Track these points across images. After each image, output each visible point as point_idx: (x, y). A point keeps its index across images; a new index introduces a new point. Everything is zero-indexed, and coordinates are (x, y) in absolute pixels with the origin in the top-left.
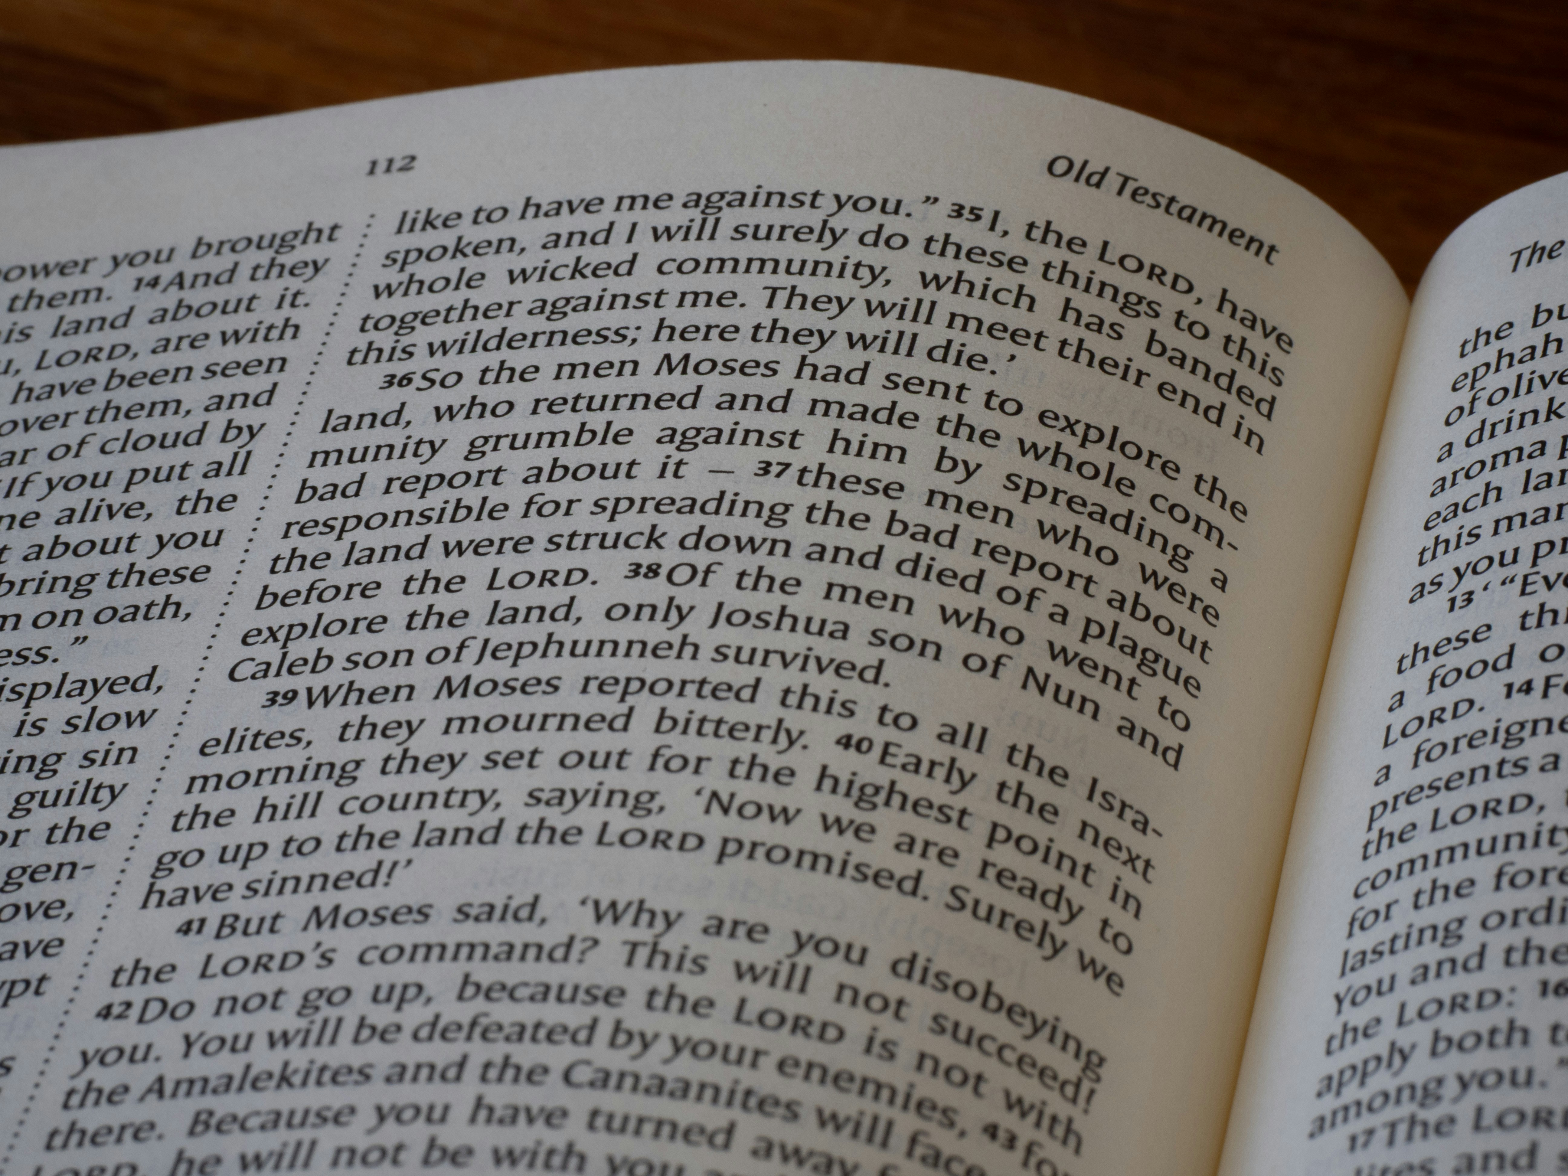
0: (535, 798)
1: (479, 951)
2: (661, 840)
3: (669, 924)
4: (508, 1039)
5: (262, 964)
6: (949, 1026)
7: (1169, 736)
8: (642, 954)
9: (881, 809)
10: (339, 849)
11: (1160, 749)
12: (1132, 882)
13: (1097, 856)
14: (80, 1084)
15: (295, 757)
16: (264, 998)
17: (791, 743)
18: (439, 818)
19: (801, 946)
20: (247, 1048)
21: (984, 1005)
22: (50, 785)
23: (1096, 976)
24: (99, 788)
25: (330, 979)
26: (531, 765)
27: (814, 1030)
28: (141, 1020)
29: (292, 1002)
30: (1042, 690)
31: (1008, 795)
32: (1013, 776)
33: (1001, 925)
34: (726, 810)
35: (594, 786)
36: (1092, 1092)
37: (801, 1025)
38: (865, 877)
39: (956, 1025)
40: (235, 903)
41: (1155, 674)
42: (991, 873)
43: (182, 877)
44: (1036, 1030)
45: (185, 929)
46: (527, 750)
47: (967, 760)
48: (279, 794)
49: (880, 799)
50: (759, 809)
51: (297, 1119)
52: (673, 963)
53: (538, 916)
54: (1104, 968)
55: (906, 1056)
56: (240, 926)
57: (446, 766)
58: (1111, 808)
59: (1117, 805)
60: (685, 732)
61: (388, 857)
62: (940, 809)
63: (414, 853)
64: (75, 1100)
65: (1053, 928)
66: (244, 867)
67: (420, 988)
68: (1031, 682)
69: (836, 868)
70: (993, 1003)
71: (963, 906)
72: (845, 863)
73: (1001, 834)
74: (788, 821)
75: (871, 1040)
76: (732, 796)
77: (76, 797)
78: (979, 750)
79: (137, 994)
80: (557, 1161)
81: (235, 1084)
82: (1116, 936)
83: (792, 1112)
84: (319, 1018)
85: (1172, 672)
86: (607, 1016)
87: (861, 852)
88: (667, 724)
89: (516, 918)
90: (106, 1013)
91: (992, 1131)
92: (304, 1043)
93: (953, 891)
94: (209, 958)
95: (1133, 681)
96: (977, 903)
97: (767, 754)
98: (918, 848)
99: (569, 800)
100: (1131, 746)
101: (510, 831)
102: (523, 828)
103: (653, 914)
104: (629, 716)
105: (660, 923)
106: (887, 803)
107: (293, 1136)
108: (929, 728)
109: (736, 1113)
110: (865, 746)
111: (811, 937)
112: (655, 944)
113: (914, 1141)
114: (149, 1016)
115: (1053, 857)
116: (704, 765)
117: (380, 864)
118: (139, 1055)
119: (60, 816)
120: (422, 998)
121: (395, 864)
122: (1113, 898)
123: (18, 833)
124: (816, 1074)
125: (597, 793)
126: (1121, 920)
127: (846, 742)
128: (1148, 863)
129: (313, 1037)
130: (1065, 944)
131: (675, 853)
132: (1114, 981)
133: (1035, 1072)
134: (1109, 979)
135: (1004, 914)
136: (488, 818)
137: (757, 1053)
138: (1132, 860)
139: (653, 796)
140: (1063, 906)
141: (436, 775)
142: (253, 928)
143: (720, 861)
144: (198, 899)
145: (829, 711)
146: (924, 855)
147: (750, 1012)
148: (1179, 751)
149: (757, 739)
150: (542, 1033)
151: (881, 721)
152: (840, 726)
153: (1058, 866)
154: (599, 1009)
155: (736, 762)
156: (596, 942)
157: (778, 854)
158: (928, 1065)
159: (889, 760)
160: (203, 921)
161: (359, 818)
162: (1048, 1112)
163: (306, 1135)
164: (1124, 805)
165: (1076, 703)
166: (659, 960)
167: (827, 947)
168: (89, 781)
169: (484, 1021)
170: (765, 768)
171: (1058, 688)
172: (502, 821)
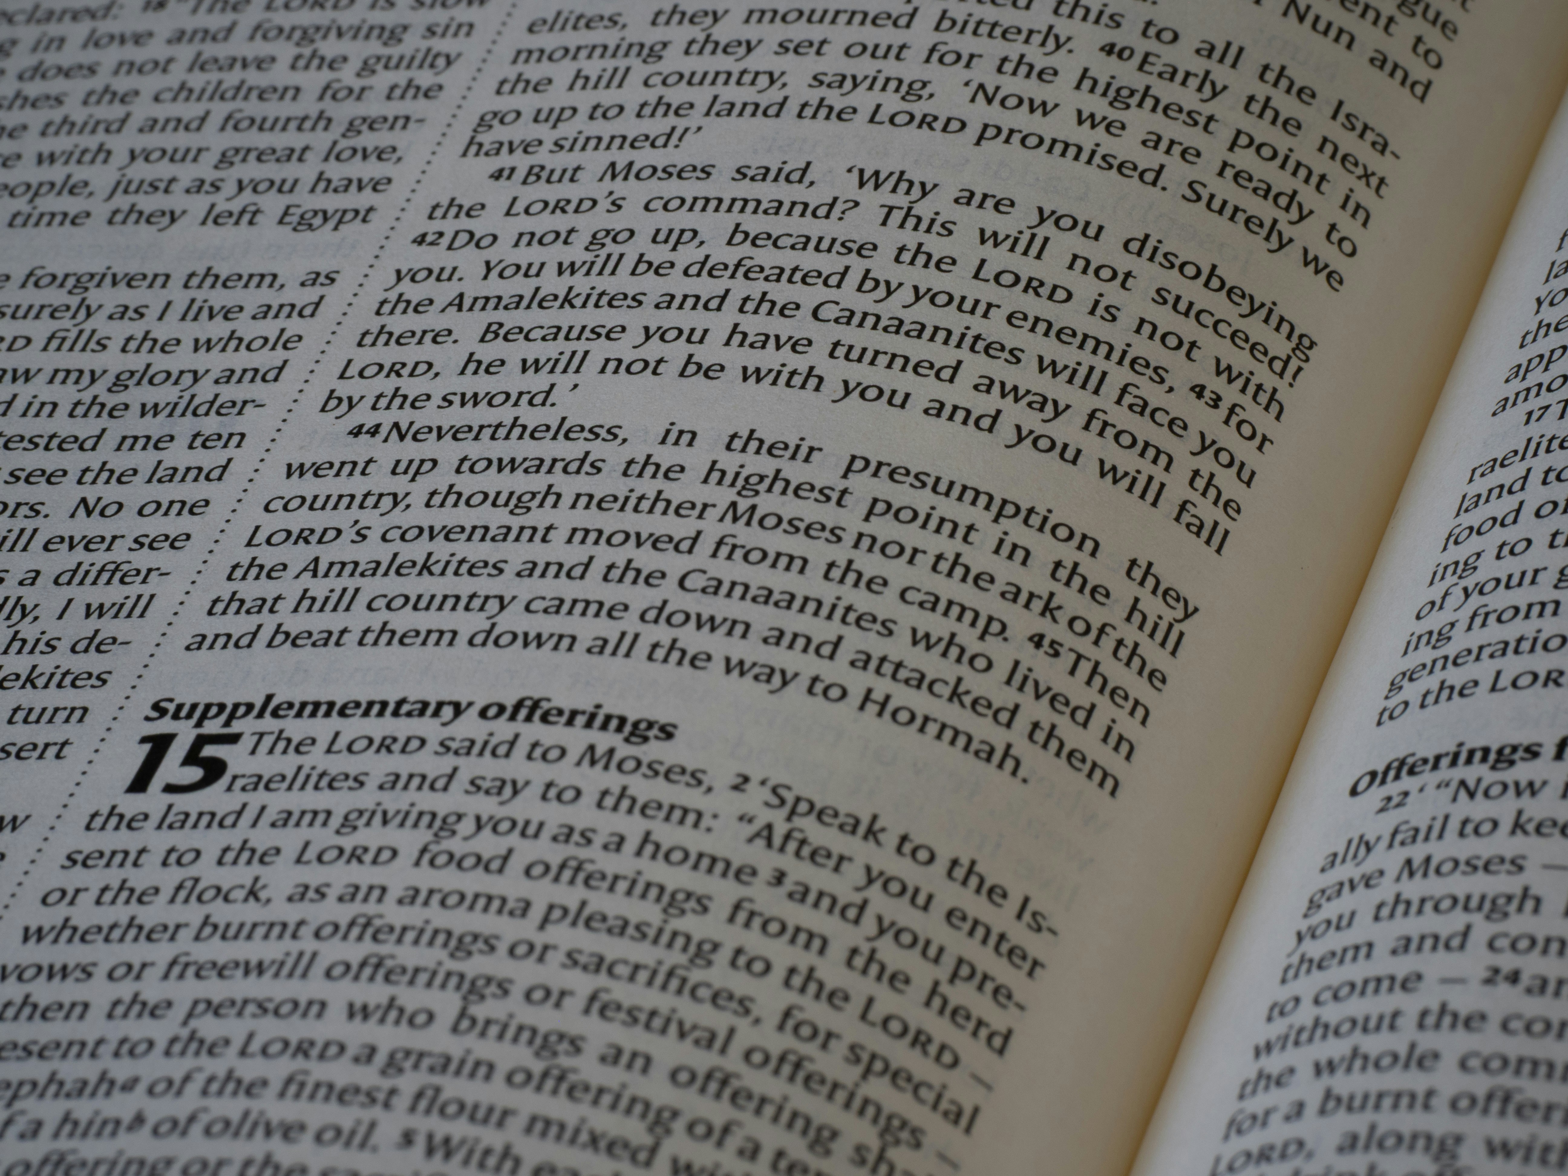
0: (818, 80)
1: (751, 205)
2: (927, 122)
3: (924, 194)
4: (766, 279)
5: (560, 207)
6: (1171, 299)
7: (1419, 71)
8: (897, 217)
9: (1134, 109)
10: (639, 115)
11: (1409, 82)
12: (1364, 195)
13: (1334, 169)
14: (393, 296)
15: (611, 37)
16: (558, 234)
17: (1058, 47)
18: (731, 93)
19: (1042, 220)
20: (538, 275)
21: (1206, 284)
22: (395, 51)
23: (1317, 272)
24: (437, 56)
25: (617, 222)
26: (818, 53)
27: (1045, 291)
28: (450, 248)
29: (581, 239)
30: (1301, 18)
31: (1256, 107)
32: (1262, 91)
33: (1232, 218)
34: (989, 101)
35: (873, 73)
36: (1300, 369)
37: (1033, 286)
38: (1111, 167)
39: (1178, 298)
40: (543, 157)
41: (1413, 14)
42: (1229, 173)
43: (500, 133)
44: (1253, 311)
45: (497, 175)
46: (817, 39)
47: (1221, 74)
48: (593, 67)
49: (1134, 101)
50: (1021, 102)
51: (574, 334)
52: (924, 226)
53: (807, 180)
54: (1326, 266)
55: (1127, 320)
56: (544, 175)
57: (742, 50)
58: (1353, 128)
59: (1359, 127)
60: (962, 31)
61: (681, 124)
62: (1189, 114)
63: (705, 122)
64: (387, 308)
65: (1282, 226)
66: (554, 126)
67: (695, 233)
68: (1292, 11)
69: (1084, 156)
70: (1215, 283)
71: (1199, 198)
72: (1093, 153)
73: (1243, 140)
74: (1045, 114)
75: (1097, 303)
76: (997, 88)
77: (417, 63)
78: (1234, 65)
79: (449, 226)
80: (797, 380)
81: (525, 303)
82: (1341, 240)
83: (1015, 357)
84: (603, 253)
85: (1431, 15)
86: (858, 266)
87: (1108, 144)
88: (946, 24)
89: (787, 179)
90: (421, 240)
91: (1199, 391)
92: (588, 273)
93: (1190, 185)
94: (515, 199)
95: (1391, 20)
96: (1212, 197)
97: (1035, 55)
98: (1163, 146)
99: (848, 84)
100: (1381, 77)
101: (793, 107)
102: (804, 106)
103: (911, 183)
104: (912, 16)
105: (916, 192)
106: (1140, 105)
107: (569, 347)
108: (1189, 42)
109: (964, 354)
110: (1126, 54)
111: (1053, 212)
112: (910, 209)
113: (1124, 391)
114: (457, 244)
115: (1291, 165)
116: (975, 61)
117: (673, 129)
118: (445, 276)
119: (400, 77)
120: (696, 241)
121: (686, 130)
122: (1344, 207)
123: (363, 90)
124: (1042, 327)
125: (875, 79)
126: (1348, 226)
127: (1109, 49)
128: (1382, 181)
129: (596, 269)
130: (1291, 240)
131: (938, 134)
132: (1334, 278)
133: (1247, 346)
134: (1329, 276)
135: (1236, 209)
136: (775, 95)
137: (990, 306)
138: (1366, 176)
139: (925, 84)
140: (1294, 208)
141: (732, 58)
142: (555, 177)
143: (978, 143)
144: (511, 151)
145: (1097, 21)
146: (1168, 152)
147: (988, 272)
148: (1428, 86)
149: (1027, 41)
150: (798, 276)
151: (1144, 33)
152: (1107, 36)
153: (1294, 173)
154: (853, 259)
155: (1004, 60)
156: (857, 204)
157: (1032, 141)
158: (1147, 329)
159: (1147, 67)
160: (513, 170)
161: (660, 90)
162: (1255, 381)
163: (581, 346)
164: (1366, 127)
165: (1333, 33)
166: (911, 222)
167: (1066, 223)
168: (429, 50)
169: (748, 263)
170: (1031, 67)
171: (1317, 18)
172: (786, 98)
